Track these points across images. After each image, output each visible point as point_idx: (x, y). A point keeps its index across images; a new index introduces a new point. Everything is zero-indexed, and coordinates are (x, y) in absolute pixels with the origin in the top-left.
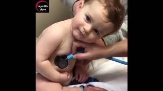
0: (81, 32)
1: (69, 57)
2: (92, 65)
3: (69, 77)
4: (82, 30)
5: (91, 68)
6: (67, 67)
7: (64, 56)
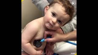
0: (50, 24)
1: (42, 41)
2: (56, 46)
3: (42, 53)
4: (51, 22)
5: (55, 48)
6: (41, 47)
7: (39, 40)
